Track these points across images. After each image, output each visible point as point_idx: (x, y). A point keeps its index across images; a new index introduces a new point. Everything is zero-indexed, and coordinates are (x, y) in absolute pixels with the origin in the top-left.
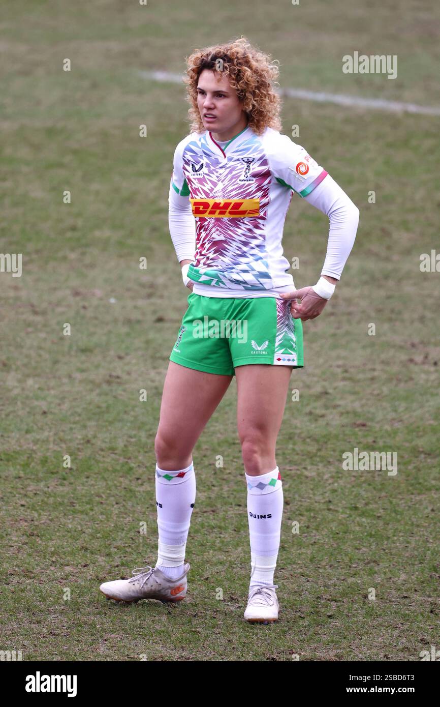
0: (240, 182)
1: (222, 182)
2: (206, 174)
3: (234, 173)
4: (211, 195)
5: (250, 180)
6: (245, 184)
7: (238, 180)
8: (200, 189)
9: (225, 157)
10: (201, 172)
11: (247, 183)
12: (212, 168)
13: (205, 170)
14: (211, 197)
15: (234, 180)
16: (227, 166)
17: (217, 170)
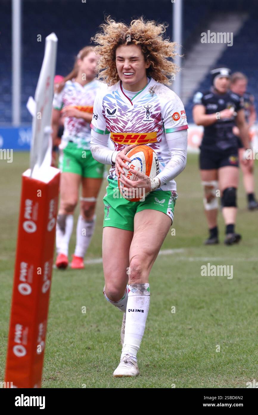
0: (144, 122)
1: (131, 121)
2: (119, 116)
3: (139, 115)
4: (124, 130)
5: (150, 121)
6: (147, 123)
7: (142, 120)
8: (115, 126)
9: (132, 105)
10: (114, 115)
11: (149, 122)
12: (123, 112)
13: (117, 113)
14: (124, 132)
15: (139, 120)
16: (134, 111)
17: (127, 114)
